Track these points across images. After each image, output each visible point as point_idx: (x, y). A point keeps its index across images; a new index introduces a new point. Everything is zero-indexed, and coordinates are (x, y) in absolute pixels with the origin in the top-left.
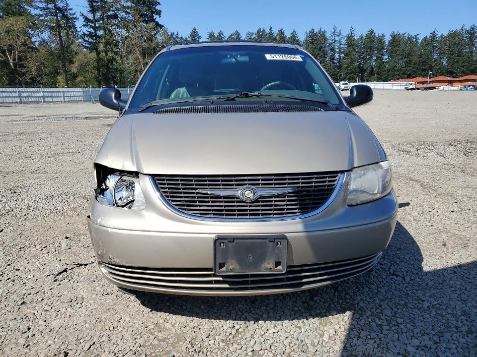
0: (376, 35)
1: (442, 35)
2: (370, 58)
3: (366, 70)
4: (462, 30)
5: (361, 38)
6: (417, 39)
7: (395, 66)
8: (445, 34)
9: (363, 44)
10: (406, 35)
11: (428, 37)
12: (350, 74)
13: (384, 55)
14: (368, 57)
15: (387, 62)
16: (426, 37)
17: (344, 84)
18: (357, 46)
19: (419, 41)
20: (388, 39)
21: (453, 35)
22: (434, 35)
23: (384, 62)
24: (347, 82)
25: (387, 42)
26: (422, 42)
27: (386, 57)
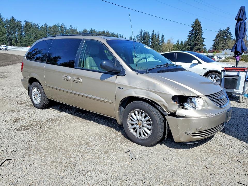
0: (16, 20)
1: (50, 26)
2: (14, 33)
3: (13, 39)
4: (58, 25)
5: (7, 20)
6: (38, 26)
7: (29, 39)
8: (51, 26)
9: (9, 24)
10: (33, 23)
11: (44, 26)
12: (3, 40)
13: (22, 32)
14: (12, 32)
15: (25, 36)
16: (42, 26)
17: (4, 47)
18: (5, 25)
19: (40, 27)
20: (23, 24)
21: (54, 27)
22: (46, 26)
23: (22, 36)
24: (6, 46)
25: (23, 26)
26: (41, 28)
27: (24, 33)
